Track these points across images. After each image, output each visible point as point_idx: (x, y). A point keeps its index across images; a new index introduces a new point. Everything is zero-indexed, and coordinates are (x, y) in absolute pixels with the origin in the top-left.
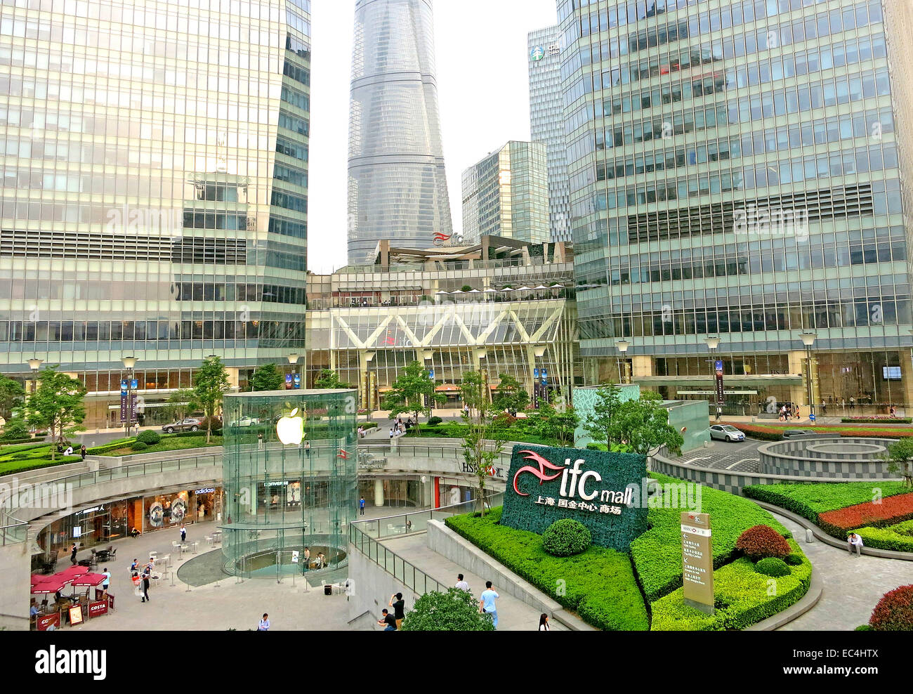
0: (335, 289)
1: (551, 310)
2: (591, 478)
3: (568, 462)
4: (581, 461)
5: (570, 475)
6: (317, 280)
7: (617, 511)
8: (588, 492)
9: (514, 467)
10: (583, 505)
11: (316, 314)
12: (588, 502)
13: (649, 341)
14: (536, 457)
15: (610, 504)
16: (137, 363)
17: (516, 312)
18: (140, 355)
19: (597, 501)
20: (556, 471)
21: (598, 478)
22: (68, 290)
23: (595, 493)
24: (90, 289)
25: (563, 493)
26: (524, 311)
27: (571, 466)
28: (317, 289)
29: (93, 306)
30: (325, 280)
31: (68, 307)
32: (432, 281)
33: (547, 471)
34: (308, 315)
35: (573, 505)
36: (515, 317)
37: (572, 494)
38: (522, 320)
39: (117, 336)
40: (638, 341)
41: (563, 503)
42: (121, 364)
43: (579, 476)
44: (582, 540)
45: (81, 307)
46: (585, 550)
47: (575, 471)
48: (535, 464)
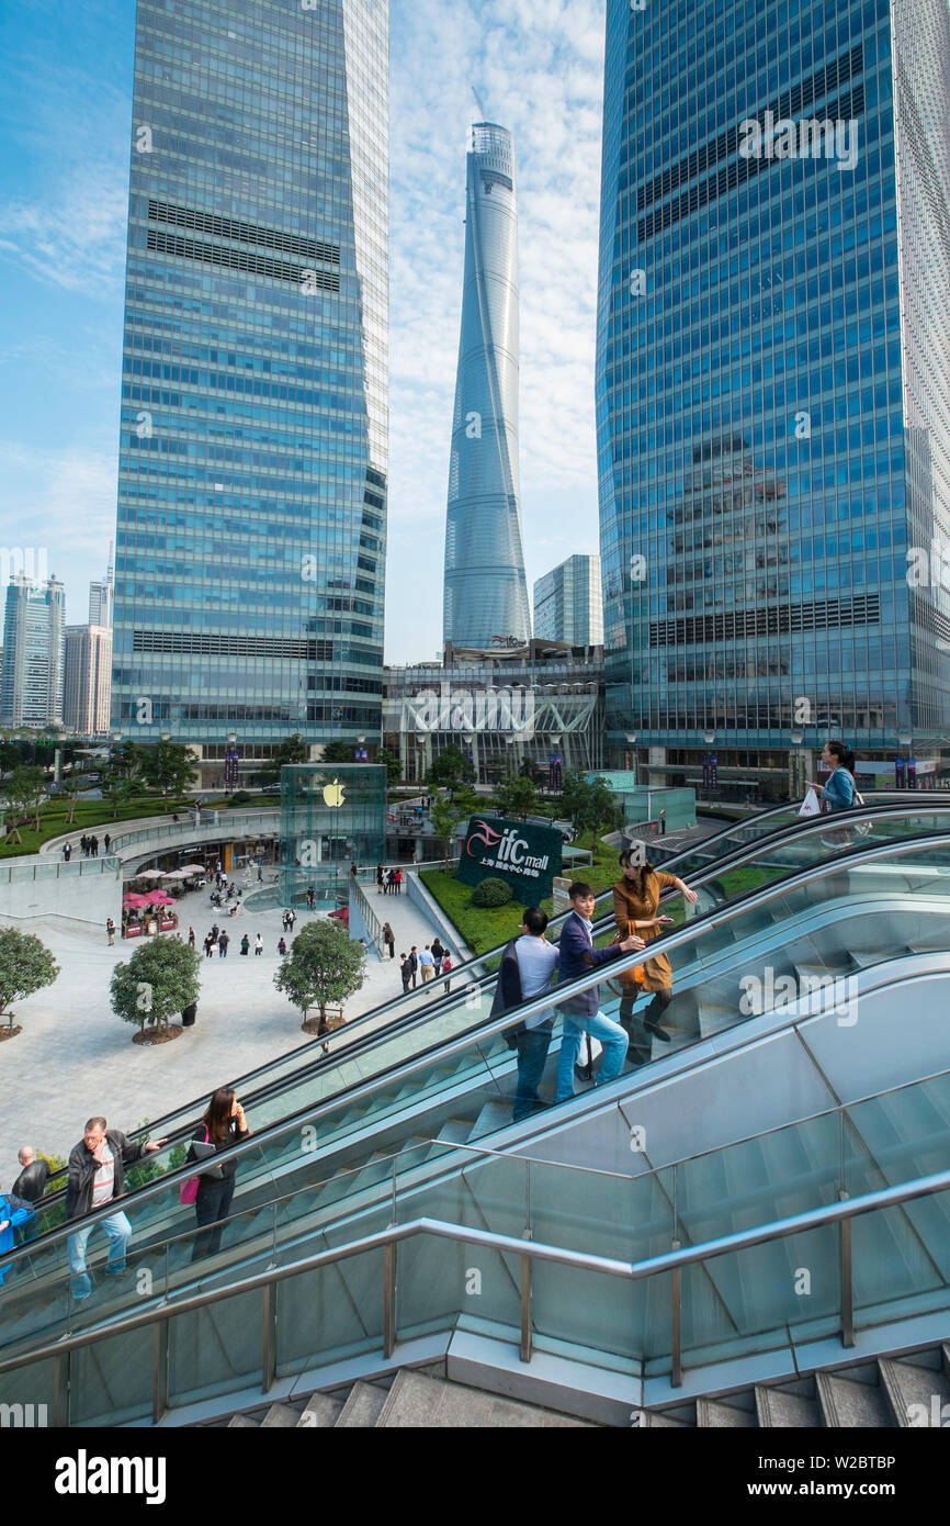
0: (408, 681)
1: (585, 704)
2: (521, 846)
3: (506, 831)
4: (515, 831)
5: (506, 843)
6: (395, 674)
7: (536, 874)
8: (518, 857)
9: (470, 833)
10: (512, 868)
11: (391, 702)
12: (517, 866)
13: (664, 734)
14: (485, 826)
15: (531, 868)
16: (239, 738)
17: (556, 705)
18: (240, 732)
19: (522, 865)
20: (498, 839)
21: (526, 846)
22: (195, 679)
23: (522, 858)
24: (212, 678)
25: (500, 857)
26: (561, 705)
27: (508, 836)
28: (394, 682)
29: (214, 693)
30: (401, 674)
31: (195, 693)
32: (488, 677)
33: (492, 838)
34: (385, 703)
35: (506, 867)
36: (555, 710)
37: (506, 859)
38: (560, 712)
39: (232, 715)
40: (655, 734)
41: (499, 865)
42: (226, 738)
43: (513, 844)
44: (503, 895)
45: (204, 692)
46: (503, 904)
47: (511, 839)
48: (483, 832)
